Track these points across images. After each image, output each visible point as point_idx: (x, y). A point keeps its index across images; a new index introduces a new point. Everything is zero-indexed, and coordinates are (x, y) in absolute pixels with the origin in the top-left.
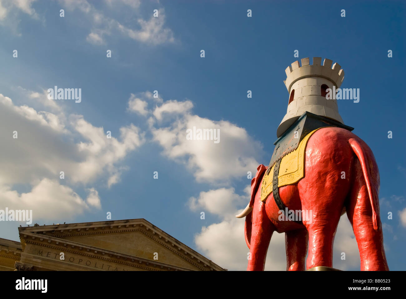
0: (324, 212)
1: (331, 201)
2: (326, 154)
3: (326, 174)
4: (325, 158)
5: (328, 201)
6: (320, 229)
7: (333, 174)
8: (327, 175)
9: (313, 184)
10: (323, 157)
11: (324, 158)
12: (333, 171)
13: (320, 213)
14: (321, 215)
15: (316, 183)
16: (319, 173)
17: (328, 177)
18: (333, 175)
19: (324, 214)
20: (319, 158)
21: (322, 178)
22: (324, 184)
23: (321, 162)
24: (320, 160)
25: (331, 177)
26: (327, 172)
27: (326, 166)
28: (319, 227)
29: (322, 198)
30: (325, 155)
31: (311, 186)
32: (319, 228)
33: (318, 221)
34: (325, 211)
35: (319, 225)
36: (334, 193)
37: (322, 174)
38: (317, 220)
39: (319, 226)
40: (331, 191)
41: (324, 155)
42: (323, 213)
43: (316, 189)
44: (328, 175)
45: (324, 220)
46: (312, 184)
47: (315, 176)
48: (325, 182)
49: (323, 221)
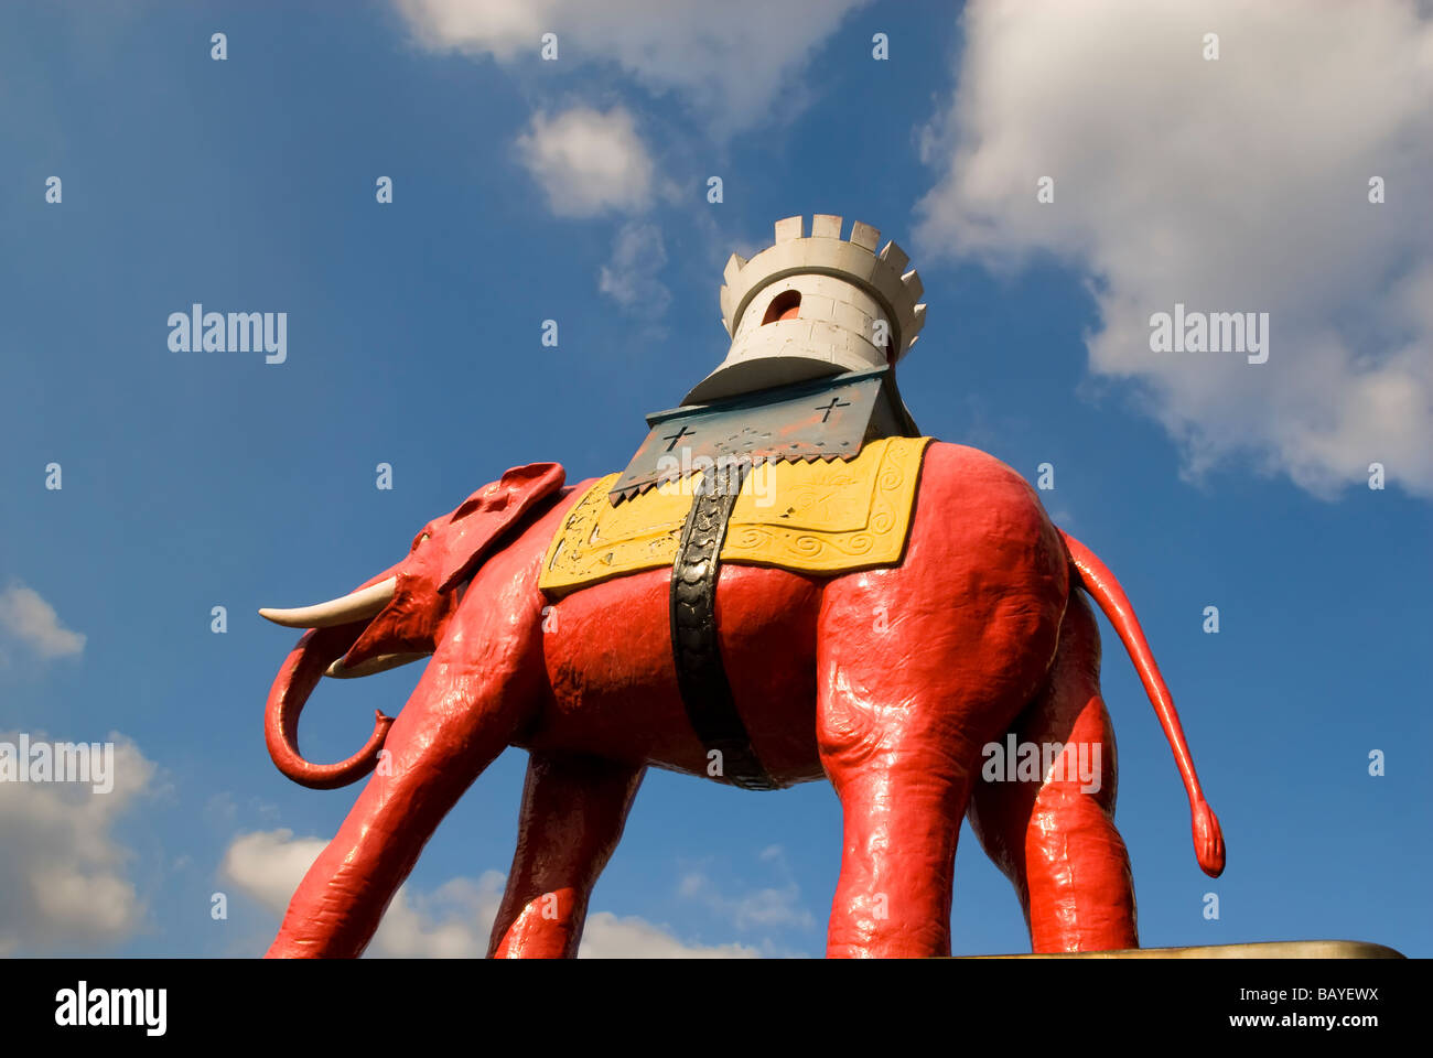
0: (956, 727)
1: (993, 696)
2: (1012, 523)
3: (1000, 591)
4: (1010, 537)
5: (981, 692)
6: (935, 789)
7: (1026, 606)
8: (1001, 597)
9: (937, 603)
10: (1003, 529)
11: (1006, 532)
12: (1026, 593)
13: (942, 726)
14: (944, 733)
15: (955, 606)
16: (976, 576)
17: (1005, 607)
18: (1023, 609)
19: (955, 736)
20: (987, 525)
21: (980, 598)
22: (985, 623)
23: (991, 543)
24: (989, 532)
25: (1016, 611)
26: (1005, 589)
27: (1008, 564)
28: (931, 779)
29: (962, 670)
30: (1009, 526)
31: (928, 608)
32: (933, 784)
33: (932, 754)
34: (961, 726)
35: (934, 770)
36: (1010, 675)
37: (984, 584)
38: (925, 744)
39: (935, 774)
40: (1004, 661)
41: (1007, 523)
42: (953, 732)
43: (949, 629)
44: (1005, 599)
45: (954, 758)
46: (932, 604)
47: (956, 582)
48: (988, 620)
49: (950, 760)
